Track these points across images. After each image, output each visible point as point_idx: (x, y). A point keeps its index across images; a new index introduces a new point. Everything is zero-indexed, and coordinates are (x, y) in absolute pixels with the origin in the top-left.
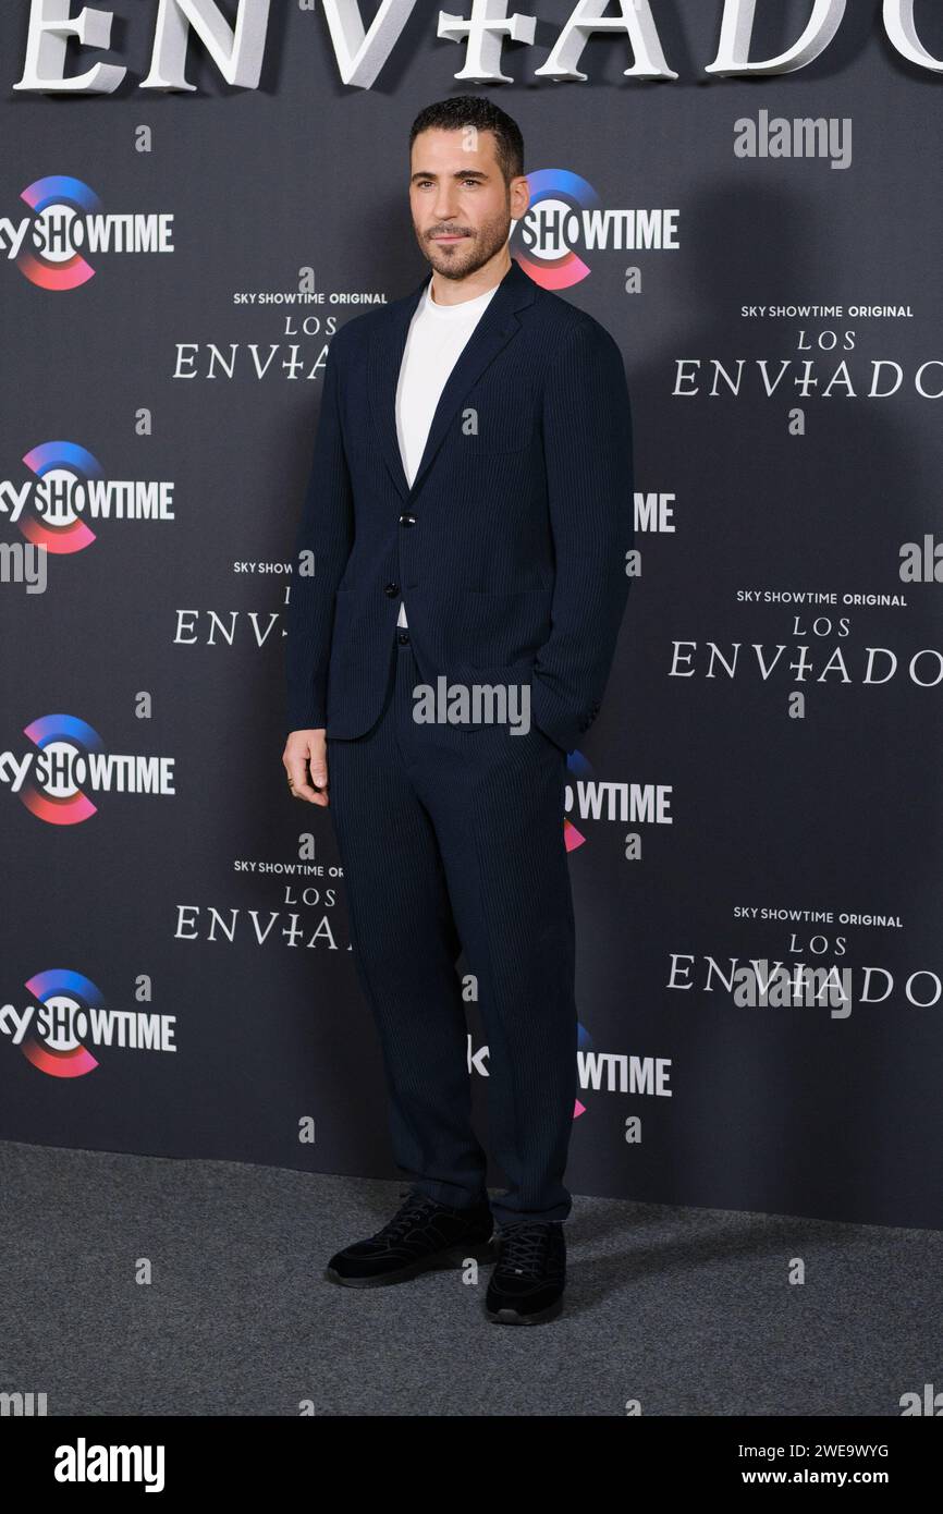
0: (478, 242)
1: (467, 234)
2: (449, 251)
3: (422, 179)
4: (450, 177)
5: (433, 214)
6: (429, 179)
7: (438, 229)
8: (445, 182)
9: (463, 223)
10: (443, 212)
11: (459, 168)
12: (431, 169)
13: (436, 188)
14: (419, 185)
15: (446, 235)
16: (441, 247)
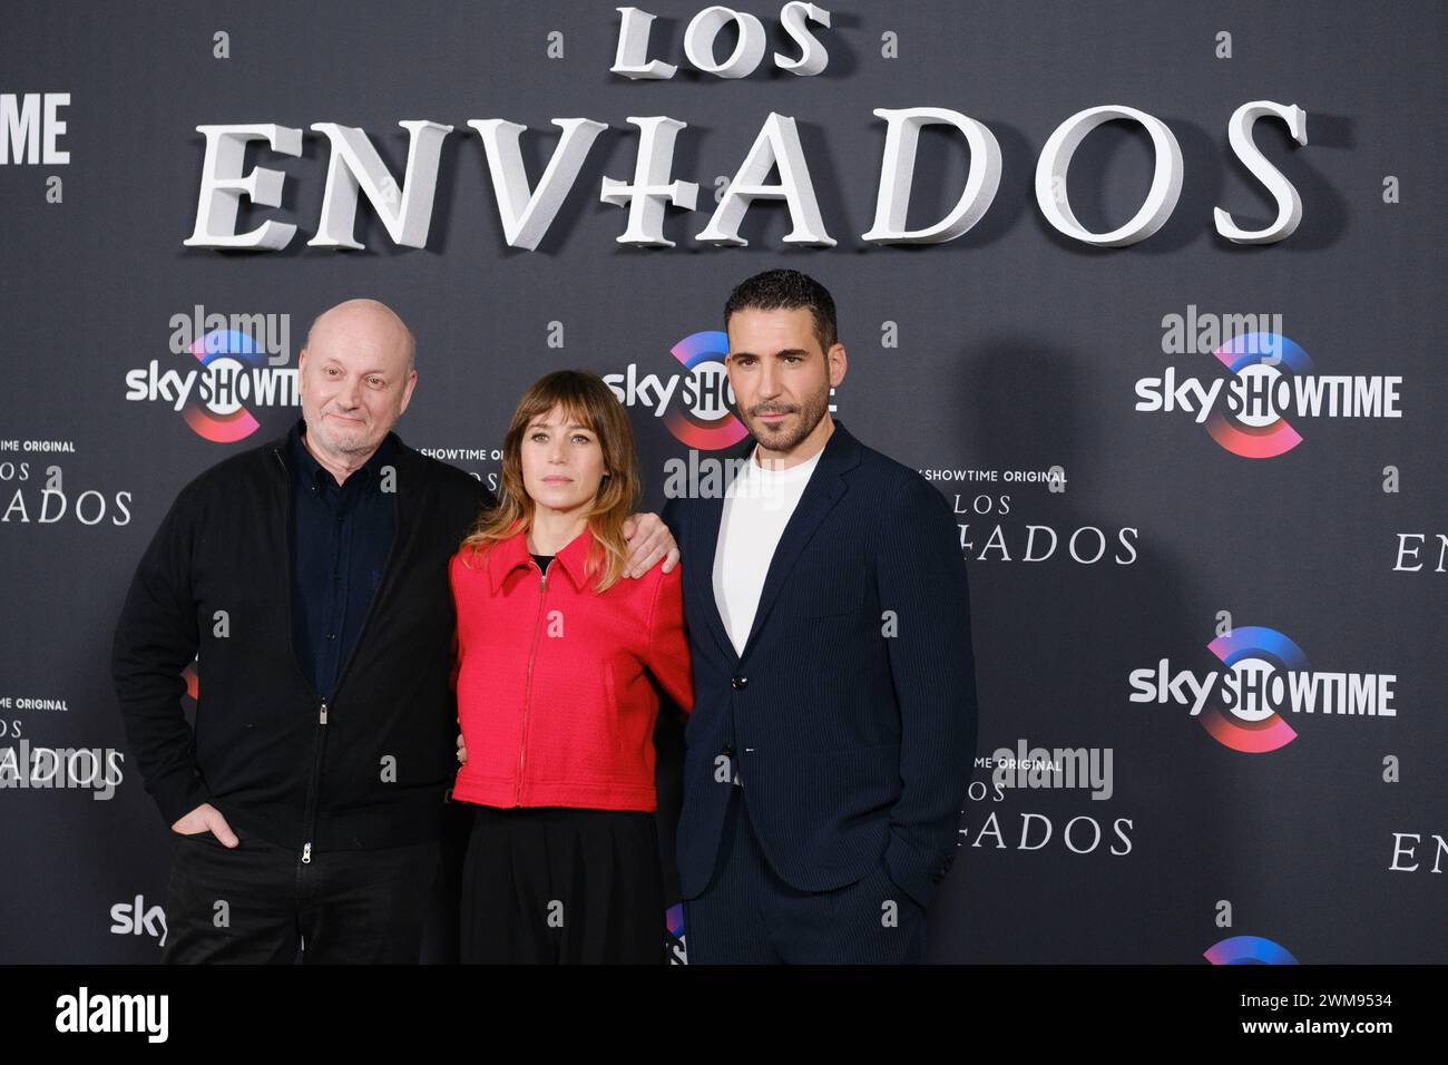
0: (802, 416)
1: (792, 410)
2: (775, 428)
3: (743, 359)
4: (771, 356)
5: (756, 392)
6: (749, 359)
7: (761, 407)
8: (767, 362)
9: (786, 400)
10: (767, 391)
11: (780, 347)
12: (751, 349)
13: (759, 366)
14: (740, 363)
15: (771, 413)
16: (766, 424)
